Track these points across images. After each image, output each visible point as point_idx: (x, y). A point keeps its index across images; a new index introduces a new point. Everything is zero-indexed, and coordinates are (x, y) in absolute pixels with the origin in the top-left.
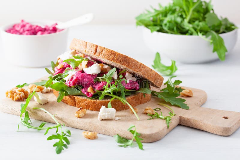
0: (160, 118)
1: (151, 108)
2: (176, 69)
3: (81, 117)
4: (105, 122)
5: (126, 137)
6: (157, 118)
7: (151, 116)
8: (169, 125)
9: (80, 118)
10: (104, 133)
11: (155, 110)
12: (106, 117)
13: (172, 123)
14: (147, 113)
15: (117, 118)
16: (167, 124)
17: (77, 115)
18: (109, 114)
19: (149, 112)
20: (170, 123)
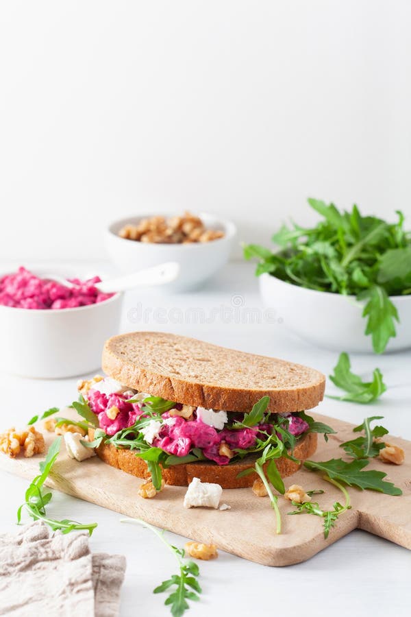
0: (313, 512)
1: (300, 488)
3: (150, 496)
4: (197, 511)
6: (309, 513)
8: (328, 532)
9: (147, 498)
10: (191, 536)
11: (311, 494)
12: (200, 503)
13: (336, 526)
14: (290, 500)
15: (224, 507)
16: (324, 528)
17: (141, 492)
18: (206, 495)
19: (295, 496)
20: (331, 527)
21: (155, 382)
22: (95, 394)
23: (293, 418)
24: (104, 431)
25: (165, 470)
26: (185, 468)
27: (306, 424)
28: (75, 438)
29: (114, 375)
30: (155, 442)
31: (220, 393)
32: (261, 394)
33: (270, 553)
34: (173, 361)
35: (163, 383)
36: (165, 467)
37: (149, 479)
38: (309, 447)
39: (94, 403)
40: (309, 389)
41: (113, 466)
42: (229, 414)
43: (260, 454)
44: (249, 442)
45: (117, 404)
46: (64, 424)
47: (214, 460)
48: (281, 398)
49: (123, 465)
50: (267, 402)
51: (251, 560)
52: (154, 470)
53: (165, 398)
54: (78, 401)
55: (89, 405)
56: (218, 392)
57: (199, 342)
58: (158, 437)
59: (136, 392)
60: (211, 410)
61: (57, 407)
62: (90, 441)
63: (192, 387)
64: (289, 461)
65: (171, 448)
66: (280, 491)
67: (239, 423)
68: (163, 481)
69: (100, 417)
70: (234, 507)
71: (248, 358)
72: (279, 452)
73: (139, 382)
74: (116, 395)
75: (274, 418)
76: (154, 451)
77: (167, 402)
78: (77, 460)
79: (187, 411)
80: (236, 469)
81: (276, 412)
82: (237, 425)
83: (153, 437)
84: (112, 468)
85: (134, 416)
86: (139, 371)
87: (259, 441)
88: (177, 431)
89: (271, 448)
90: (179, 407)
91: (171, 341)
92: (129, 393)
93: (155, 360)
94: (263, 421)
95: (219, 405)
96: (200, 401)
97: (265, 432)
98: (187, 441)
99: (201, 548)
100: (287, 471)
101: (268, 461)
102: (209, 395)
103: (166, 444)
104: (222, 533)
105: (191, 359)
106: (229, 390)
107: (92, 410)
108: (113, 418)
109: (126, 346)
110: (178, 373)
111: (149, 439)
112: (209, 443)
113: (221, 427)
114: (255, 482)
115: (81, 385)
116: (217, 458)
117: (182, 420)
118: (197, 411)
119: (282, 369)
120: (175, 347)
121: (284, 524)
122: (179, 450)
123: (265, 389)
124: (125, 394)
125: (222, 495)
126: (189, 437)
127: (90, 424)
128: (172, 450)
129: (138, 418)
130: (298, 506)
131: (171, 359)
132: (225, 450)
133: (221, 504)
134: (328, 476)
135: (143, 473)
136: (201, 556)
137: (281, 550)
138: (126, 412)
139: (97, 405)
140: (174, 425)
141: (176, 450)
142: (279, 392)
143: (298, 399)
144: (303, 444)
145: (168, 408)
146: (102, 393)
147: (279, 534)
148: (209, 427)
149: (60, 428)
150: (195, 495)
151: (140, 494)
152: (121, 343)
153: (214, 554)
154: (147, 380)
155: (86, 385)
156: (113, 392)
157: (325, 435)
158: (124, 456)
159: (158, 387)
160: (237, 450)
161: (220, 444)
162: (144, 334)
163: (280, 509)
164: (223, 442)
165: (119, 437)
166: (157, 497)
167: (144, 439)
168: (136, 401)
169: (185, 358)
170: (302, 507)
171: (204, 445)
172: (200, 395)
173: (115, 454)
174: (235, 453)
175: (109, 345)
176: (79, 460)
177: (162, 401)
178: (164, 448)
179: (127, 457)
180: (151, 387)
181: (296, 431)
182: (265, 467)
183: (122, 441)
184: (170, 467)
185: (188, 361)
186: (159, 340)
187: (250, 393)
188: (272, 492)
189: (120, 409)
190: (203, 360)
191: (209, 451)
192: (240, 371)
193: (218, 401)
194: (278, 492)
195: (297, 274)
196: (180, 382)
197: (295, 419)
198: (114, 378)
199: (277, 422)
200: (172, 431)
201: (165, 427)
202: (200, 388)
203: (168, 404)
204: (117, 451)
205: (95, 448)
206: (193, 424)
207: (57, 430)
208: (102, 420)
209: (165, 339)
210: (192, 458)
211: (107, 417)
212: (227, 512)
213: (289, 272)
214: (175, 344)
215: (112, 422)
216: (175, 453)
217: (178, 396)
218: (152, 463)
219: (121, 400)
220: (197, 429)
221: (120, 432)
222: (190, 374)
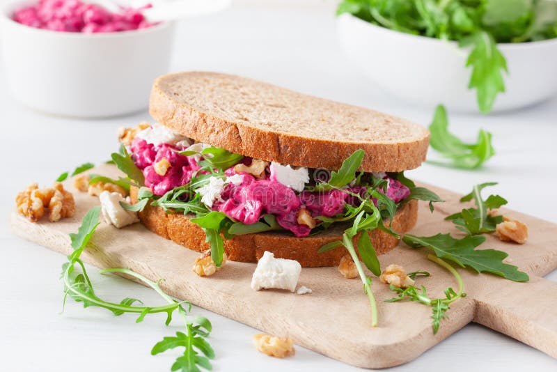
0: (418, 299)
1: (401, 268)
2: (492, 154)
3: (208, 274)
4: (268, 294)
5: (316, 345)
6: (412, 300)
7: (398, 293)
8: (438, 325)
9: (204, 276)
10: (260, 327)
11: (413, 276)
12: (272, 283)
13: (448, 318)
14: (387, 283)
15: (303, 290)
16: (433, 320)
17: (197, 267)
18: (280, 275)
19: (394, 279)
20: (442, 319)
21: (217, 130)
22: (140, 144)
23: (391, 181)
24: (150, 189)
25: (228, 241)
26: (253, 240)
27: (406, 190)
28: (113, 200)
29: (165, 121)
30: (216, 205)
31: (301, 144)
32: (353, 147)
33: (364, 351)
34: (239, 106)
35: (228, 130)
36: (227, 236)
37: (207, 252)
38: (408, 218)
39: (138, 156)
40: (412, 144)
41: (160, 235)
42: (311, 171)
43: (350, 224)
44: (337, 208)
45: (168, 157)
46: (100, 183)
47: (291, 229)
48: (377, 153)
49: (174, 234)
50: (360, 156)
51: (338, 359)
52: (213, 241)
53: (230, 149)
54: (118, 152)
55: (132, 157)
56: (298, 143)
57: (270, 86)
58: (220, 199)
59: (192, 142)
60: (289, 166)
61: (91, 162)
62: (131, 203)
63: (265, 137)
64: (385, 235)
65: (236, 213)
66: (375, 271)
67: (324, 183)
68: (224, 255)
69: (146, 172)
70: (316, 292)
71: (331, 106)
72: (375, 221)
73: (196, 129)
74: (167, 145)
75: (367, 179)
76: (215, 216)
77: (233, 155)
78: (115, 226)
79: (257, 167)
80: (318, 243)
81: (370, 171)
82: (322, 185)
83: (213, 199)
84: (160, 237)
85: (189, 173)
86: (197, 114)
87: (349, 207)
88: (245, 192)
89: (364, 216)
90: (247, 161)
91: (235, 82)
92: (183, 143)
93: (216, 104)
94: (354, 182)
95: (298, 160)
96: (275, 154)
97: (358, 196)
98: (257, 204)
99: (273, 343)
100: (382, 247)
101: (360, 232)
102: (286, 147)
103: (230, 208)
104: (301, 324)
105: (262, 105)
106: (313, 141)
107: (136, 164)
108: (163, 174)
109: (180, 87)
110: (246, 120)
111: (208, 201)
112: (286, 207)
113: (300, 188)
114: (343, 260)
115: (122, 134)
116: (295, 228)
117: (250, 177)
118: (271, 167)
119: (375, 120)
120: (242, 90)
121: (381, 314)
122: (247, 216)
123: (357, 142)
124: (178, 144)
125: (300, 275)
126: (260, 199)
127: (133, 181)
128: (238, 216)
129: (194, 174)
130: (398, 292)
131: (237, 104)
132: (305, 218)
133: (299, 286)
134: (435, 254)
135: (199, 244)
136: (274, 353)
137: (378, 348)
138: (179, 166)
139: (142, 159)
140: (241, 185)
141: (242, 216)
142: (375, 146)
143: (399, 156)
144: (403, 214)
145: (233, 163)
146: (148, 142)
147: (375, 326)
148: (285, 187)
149: (95, 186)
150: (266, 274)
151: (194, 271)
152: (173, 83)
153: (291, 350)
154: (207, 127)
155: (129, 133)
156: (163, 142)
157: (430, 204)
158: (175, 222)
159: (221, 135)
160: (321, 218)
161: (298, 210)
162: (202, 74)
163: (376, 295)
164: (303, 207)
165: (170, 198)
166: (217, 275)
167: (202, 201)
168: (192, 153)
169: (254, 102)
170: (403, 293)
171: (279, 210)
172: (275, 147)
173: (163, 220)
174: (317, 222)
175: (159, 84)
176: (118, 226)
177: (227, 153)
178: (228, 213)
179: (179, 223)
180: (212, 135)
181: (394, 198)
182: (355, 240)
183: (174, 202)
184: (234, 238)
185: (258, 106)
186: (221, 81)
187: (339, 145)
188: (365, 272)
189: (172, 163)
190: (277, 106)
191: (285, 218)
192: (323, 120)
193: (298, 155)
194: (371, 273)
195: (386, 15)
196: (250, 130)
197: (393, 182)
198: (165, 124)
199: (371, 184)
200: (238, 193)
201: (230, 186)
202: (275, 137)
203: (233, 157)
204: (167, 216)
205: (138, 212)
206: (265, 183)
207: (91, 190)
208: (149, 175)
209: (228, 80)
210: (262, 227)
211: (155, 172)
212: (306, 297)
213: (375, 13)
214: (241, 87)
215: (161, 179)
216: (241, 220)
217: (247, 147)
218: (211, 231)
219: (173, 151)
220: (270, 189)
221: (172, 192)
222: (261, 121)
